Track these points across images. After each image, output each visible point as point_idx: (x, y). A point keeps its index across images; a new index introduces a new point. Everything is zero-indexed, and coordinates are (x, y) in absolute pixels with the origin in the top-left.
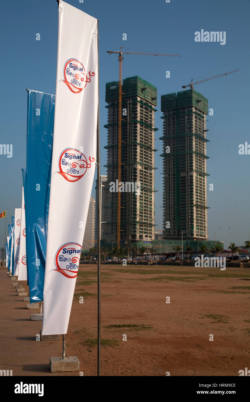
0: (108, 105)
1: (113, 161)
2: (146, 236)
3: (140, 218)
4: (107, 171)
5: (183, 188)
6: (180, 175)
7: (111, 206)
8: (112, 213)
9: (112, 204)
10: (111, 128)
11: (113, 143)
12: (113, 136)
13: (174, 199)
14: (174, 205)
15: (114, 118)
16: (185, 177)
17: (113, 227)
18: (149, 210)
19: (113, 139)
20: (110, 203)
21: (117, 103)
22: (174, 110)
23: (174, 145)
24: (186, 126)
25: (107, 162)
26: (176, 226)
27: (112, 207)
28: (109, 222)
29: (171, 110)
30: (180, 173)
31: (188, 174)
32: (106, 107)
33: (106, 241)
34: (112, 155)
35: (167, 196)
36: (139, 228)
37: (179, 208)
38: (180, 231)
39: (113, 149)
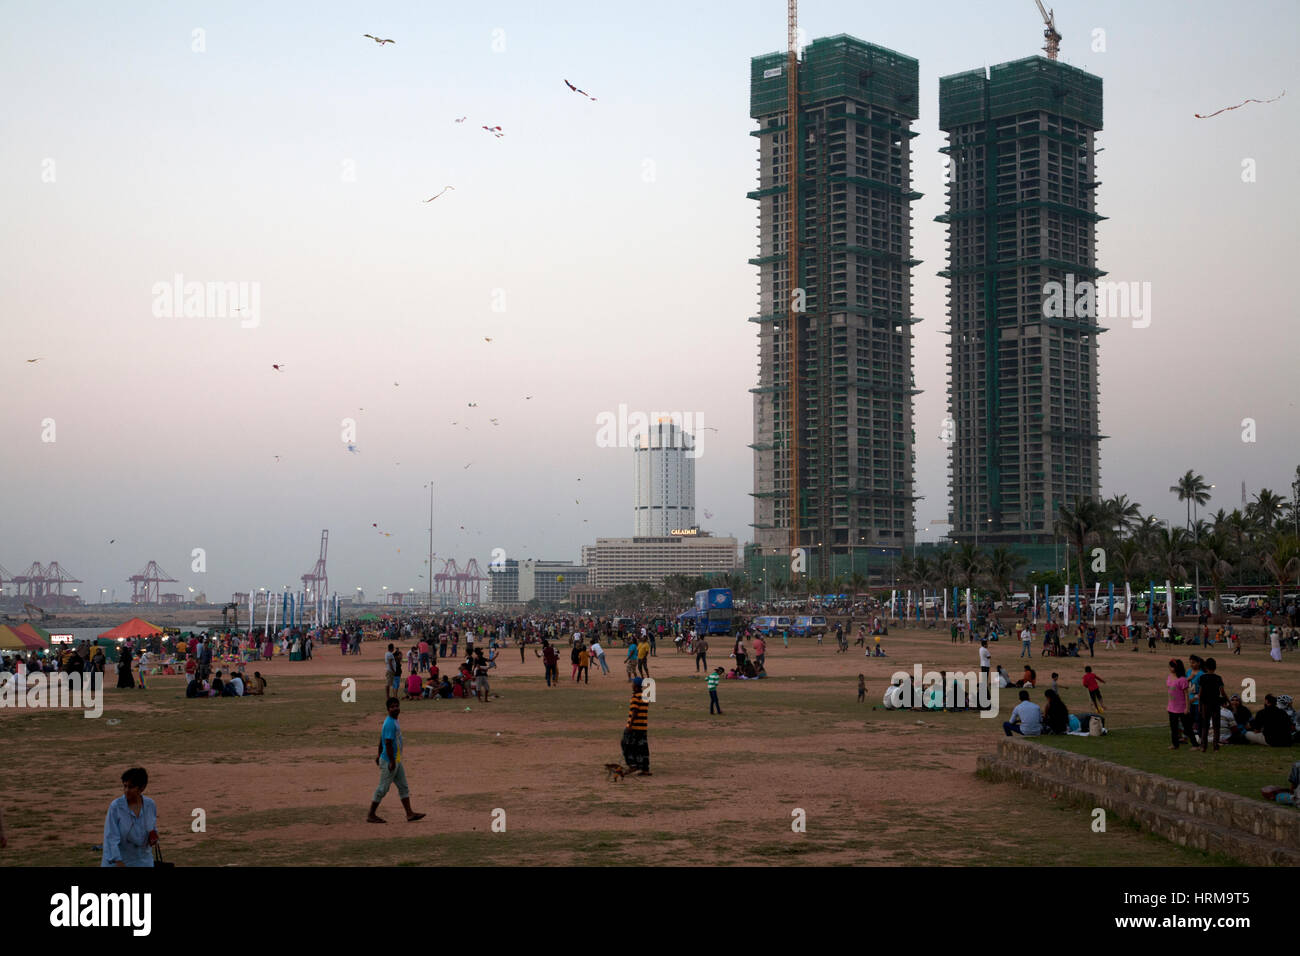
0: (757, 127)
1: (776, 304)
2: (883, 533)
3: (860, 479)
4: (758, 336)
5: (1010, 377)
6: (1000, 336)
7: (771, 444)
8: (777, 464)
9: (777, 436)
10: (769, 201)
11: (776, 247)
12: (776, 227)
13: (982, 412)
14: (983, 431)
15: (776, 170)
16: (1014, 343)
17: (781, 508)
18: (892, 450)
19: (776, 237)
20: (771, 435)
21: (784, 123)
22: (979, 126)
23: (980, 239)
24: (1019, 177)
25: (758, 308)
26: (989, 497)
27: (776, 447)
28: (769, 491)
29: (971, 125)
30: (1000, 330)
31: (1023, 333)
32: (754, 134)
33: (760, 550)
34: (772, 285)
35: (960, 404)
36: (856, 509)
37: (997, 442)
38: (1002, 515)
39: (776, 267)
